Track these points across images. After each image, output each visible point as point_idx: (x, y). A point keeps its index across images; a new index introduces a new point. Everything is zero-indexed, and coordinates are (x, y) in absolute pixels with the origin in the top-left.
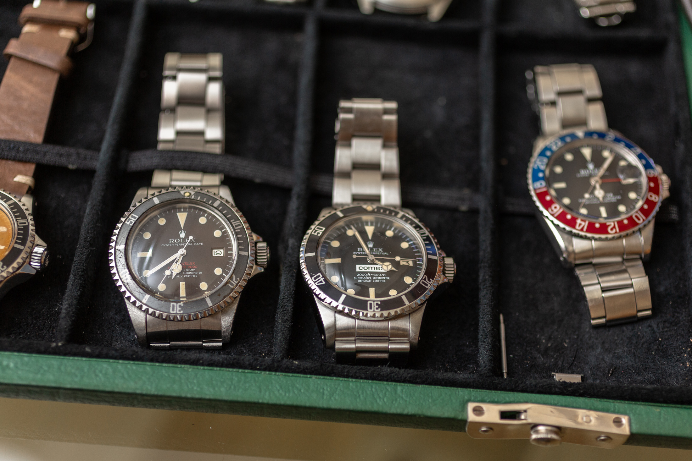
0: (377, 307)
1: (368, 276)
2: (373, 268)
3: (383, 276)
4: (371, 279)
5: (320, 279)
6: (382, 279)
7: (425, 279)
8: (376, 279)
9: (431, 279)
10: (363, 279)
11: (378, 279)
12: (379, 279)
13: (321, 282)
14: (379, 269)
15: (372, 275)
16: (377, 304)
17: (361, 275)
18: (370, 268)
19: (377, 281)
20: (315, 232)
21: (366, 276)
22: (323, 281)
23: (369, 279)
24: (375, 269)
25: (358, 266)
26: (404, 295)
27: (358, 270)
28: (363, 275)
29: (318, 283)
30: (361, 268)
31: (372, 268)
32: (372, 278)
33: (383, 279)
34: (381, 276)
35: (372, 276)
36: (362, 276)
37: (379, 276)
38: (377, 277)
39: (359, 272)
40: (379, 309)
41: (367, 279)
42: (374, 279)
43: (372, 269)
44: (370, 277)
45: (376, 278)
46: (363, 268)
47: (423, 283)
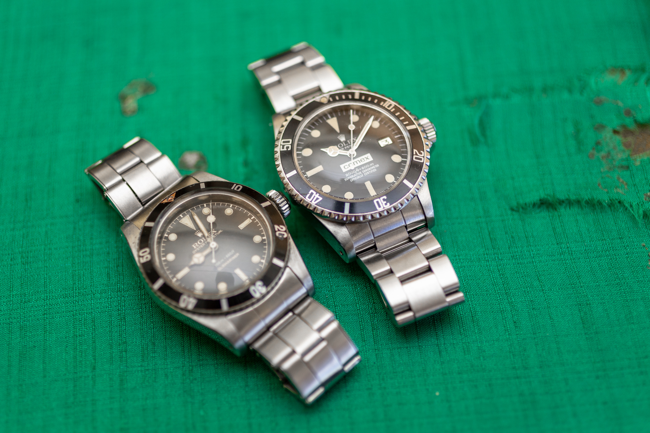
0: (385, 202)
1: (357, 172)
2: (358, 162)
3: (371, 166)
4: (362, 174)
5: (315, 196)
6: (372, 169)
7: (416, 154)
8: (367, 172)
9: (421, 152)
10: (354, 177)
11: (368, 171)
12: (369, 171)
13: (317, 199)
14: (364, 160)
15: (360, 169)
16: (384, 200)
17: (349, 174)
18: (355, 163)
19: (368, 173)
20: (283, 148)
21: (355, 173)
22: (319, 197)
23: (360, 175)
24: (360, 162)
25: (342, 166)
26: (405, 180)
27: (344, 170)
28: (352, 173)
29: (315, 201)
31: (356, 162)
32: (362, 172)
33: (374, 169)
34: (370, 167)
35: (361, 171)
36: (351, 175)
37: (367, 168)
38: (366, 169)
39: (347, 172)
40: (388, 204)
41: (358, 176)
42: (365, 173)
43: (357, 163)
44: (360, 172)
45: (366, 170)
46: (348, 166)
47: (416, 158)
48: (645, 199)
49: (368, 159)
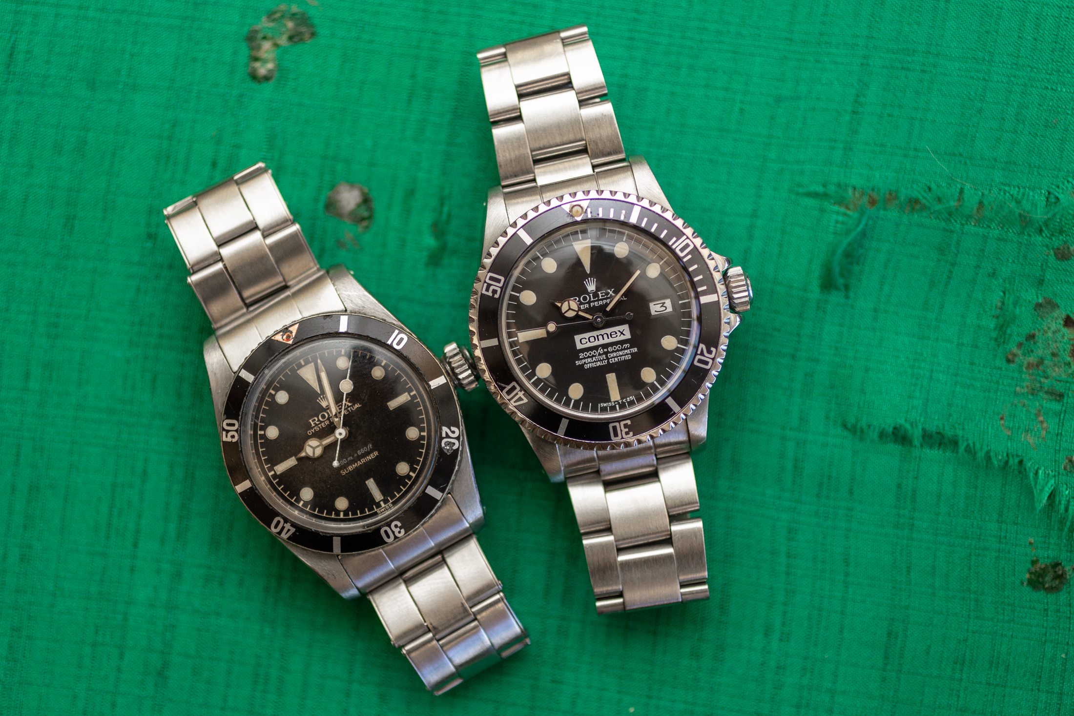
0: (627, 430)
1: (600, 354)
2: (605, 336)
3: (625, 349)
4: (605, 360)
5: (517, 394)
6: (625, 355)
7: (702, 354)
8: (614, 357)
9: (712, 349)
10: (592, 362)
11: (617, 357)
12: (620, 356)
13: (520, 399)
14: (615, 336)
15: (605, 350)
16: (626, 426)
17: (586, 355)
18: (600, 337)
19: (616, 359)
20: (487, 290)
21: (596, 356)
22: (523, 397)
23: (602, 360)
24: (608, 338)
25: (577, 338)
26: (670, 398)
27: (579, 346)
28: (590, 354)
29: (515, 402)
30: (584, 341)
31: (603, 336)
32: (607, 356)
33: (627, 354)
34: (622, 350)
35: (606, 353)
36: (589, 357)
37: (618, 350)
38: (616, 352)
39: (583, 350)
40: (631, 433)
41: (599, 361)
42: (611, 358)
43: (603, 339)
44: (604, 356)
45: (615, 354)
46: (587, 340)
47: (700, 361)
48: (1065, 468)
49: (624, 335)
